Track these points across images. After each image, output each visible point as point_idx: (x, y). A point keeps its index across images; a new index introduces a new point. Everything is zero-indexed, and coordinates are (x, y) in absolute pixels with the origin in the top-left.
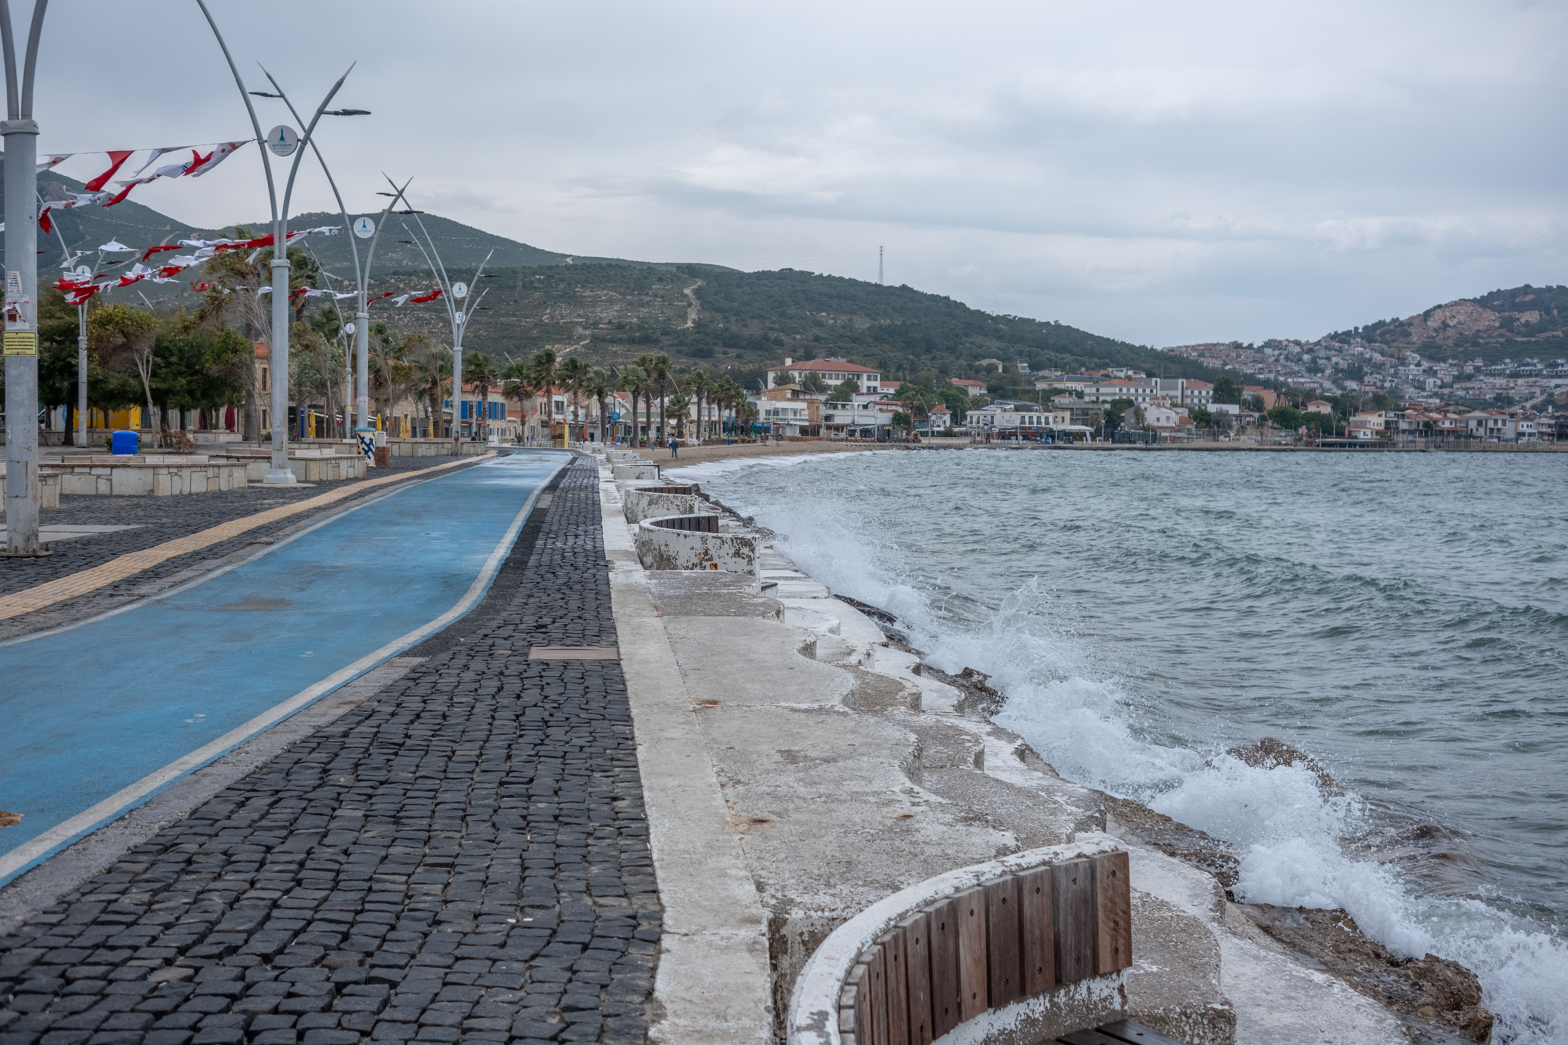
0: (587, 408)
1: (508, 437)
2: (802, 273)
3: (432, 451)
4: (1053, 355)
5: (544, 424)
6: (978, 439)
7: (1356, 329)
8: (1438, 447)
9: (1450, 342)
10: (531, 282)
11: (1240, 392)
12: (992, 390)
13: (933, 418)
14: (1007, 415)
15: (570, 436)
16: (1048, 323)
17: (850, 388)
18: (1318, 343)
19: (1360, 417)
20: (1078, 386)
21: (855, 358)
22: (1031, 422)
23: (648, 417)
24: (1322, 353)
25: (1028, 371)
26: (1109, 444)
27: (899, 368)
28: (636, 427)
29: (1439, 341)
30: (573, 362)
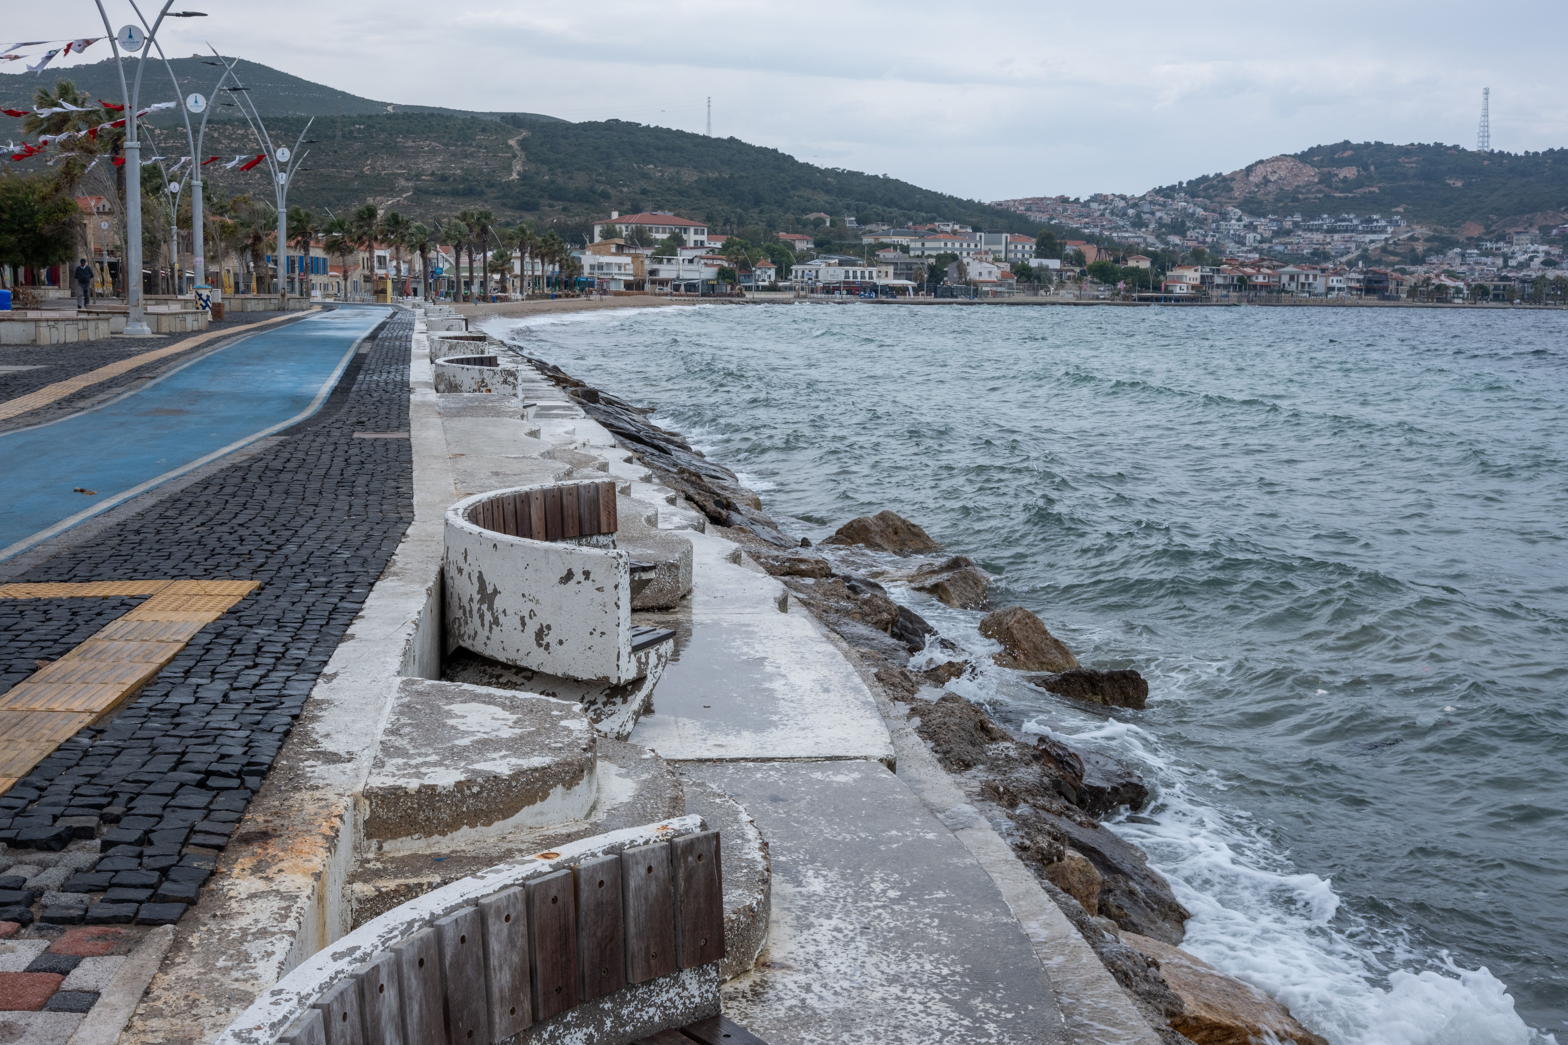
0: (410, 262)
1: (330, 292)
2: (629, 124)
3: (261, 306)
4: (880, 209)
5: (367, 279)
6: (802, 293)
7: (1181, 183)
8: (1250, 302)
9: (1271, 198)
10: (351, 132)
11: (1063, 246)
12: (819, 244)
13: (758, 272)
14: (831, 270)
15: (393, 290)
16: (876, 177)
17: (676, 243)
18: (1143, 198)
19: (1177, 272)
20: (904, 241)
21: (683, 211)
22: (855, 277)
23: (471, 272)
24: (1147, 208)
25: (855, 225)
26: (931, 299)
27: (727, 221)
28: (459, 282)
29: (1260, 196)
30: (395, 217)
